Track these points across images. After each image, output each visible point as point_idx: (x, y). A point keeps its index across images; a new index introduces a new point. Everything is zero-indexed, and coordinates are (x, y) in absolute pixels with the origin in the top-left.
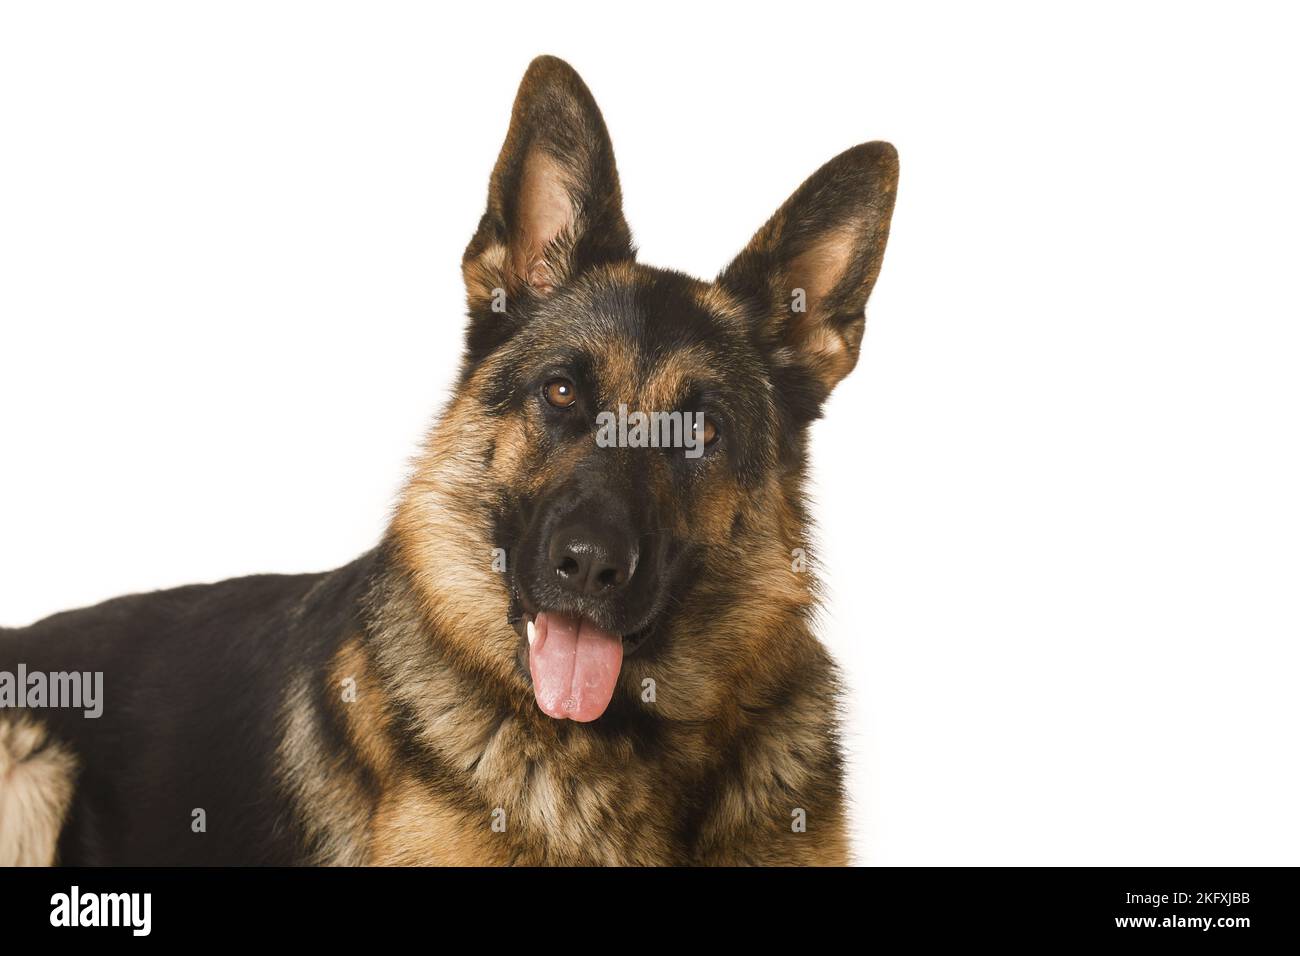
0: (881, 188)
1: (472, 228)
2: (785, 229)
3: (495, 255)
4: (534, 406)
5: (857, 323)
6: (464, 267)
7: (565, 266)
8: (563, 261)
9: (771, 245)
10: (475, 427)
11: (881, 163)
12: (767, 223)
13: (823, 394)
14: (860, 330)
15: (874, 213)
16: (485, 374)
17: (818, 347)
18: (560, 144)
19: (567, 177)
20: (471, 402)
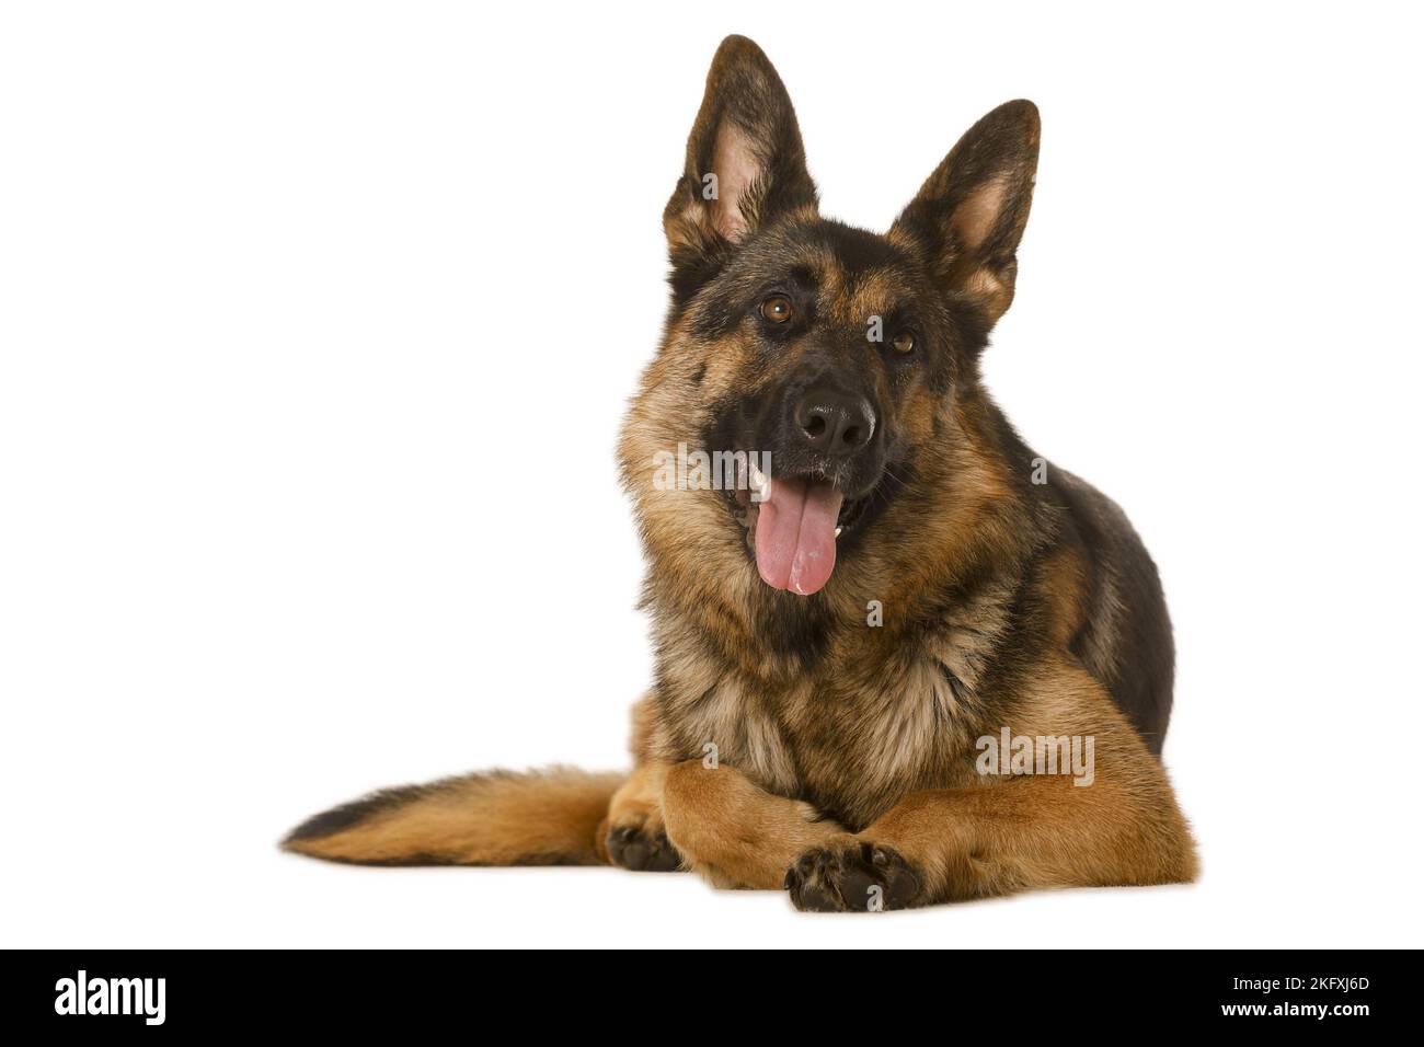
0: (1028, 141)
1: (672, 189)
2: (950, 177)
3: (695, 213)
4: (750, 323)
5: (1011, 266)
6: (666, 224)
7: (756, 214)
8: (755, 212)
9: (940, 191)
10: (688, 355)
11: (1026, 118)
12: (933, 174)
13: (988, 325)
14: (1013, 273)
15: (1021, 164)
16: (696, 309)
17: (978, 288)
18: (748, 116)
19: (755, 147)
20: (683, 337)
